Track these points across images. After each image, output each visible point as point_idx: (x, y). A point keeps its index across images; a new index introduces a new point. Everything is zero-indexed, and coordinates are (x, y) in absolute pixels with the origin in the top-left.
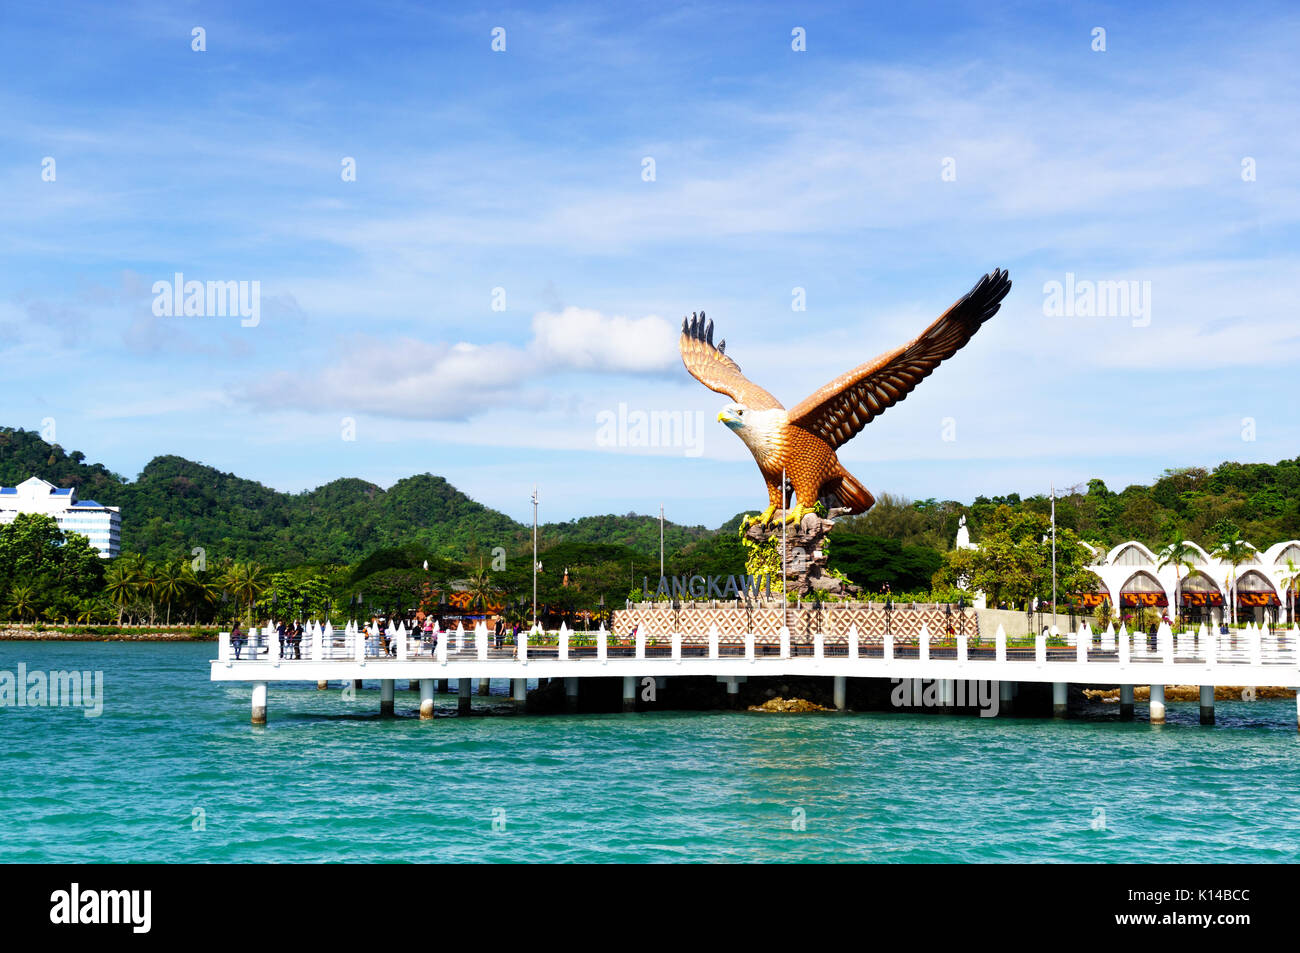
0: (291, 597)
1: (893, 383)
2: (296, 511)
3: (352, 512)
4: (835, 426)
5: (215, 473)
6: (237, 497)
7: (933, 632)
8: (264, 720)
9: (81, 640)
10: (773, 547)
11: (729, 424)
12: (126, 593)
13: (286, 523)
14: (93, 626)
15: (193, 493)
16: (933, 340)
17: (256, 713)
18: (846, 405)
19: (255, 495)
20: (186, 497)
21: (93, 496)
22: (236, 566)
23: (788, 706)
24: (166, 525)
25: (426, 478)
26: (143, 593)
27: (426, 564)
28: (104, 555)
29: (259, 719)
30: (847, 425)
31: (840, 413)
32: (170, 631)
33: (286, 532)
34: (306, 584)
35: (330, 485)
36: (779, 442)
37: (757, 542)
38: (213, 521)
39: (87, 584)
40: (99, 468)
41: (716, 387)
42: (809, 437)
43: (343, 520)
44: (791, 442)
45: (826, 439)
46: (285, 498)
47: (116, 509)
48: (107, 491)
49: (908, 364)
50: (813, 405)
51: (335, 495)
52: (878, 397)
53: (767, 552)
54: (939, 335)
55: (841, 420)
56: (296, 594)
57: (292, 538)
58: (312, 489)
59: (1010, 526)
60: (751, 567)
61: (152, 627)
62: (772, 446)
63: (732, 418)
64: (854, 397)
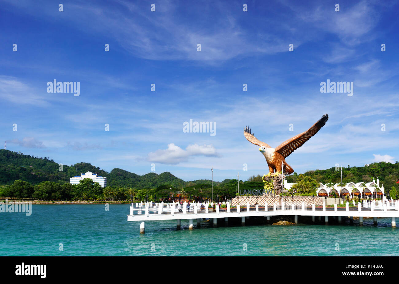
0: (142, 195)
1: (300, 142)
2: (141, 179)
3: (152, 179)
4: (285, 153)
5: (126, 171)
6: (130, 176)
7: (308, 203)
8: (144, 232)
9: (98, 204)
10: (272, 182)
11: (261, 151)
12: (107, 194)
13: (140, 181)
14: (100, 201)
15: (121, 175)
16: (311, 131)
17: (142, 231)
18: (288, 147)
19: (134, 176)
20: (120, 176)
21: (102, 176)
22: (131, 189)
23: (284, 223)
24: (116, 181)
25: (167, 173)
26: (111, 194)
27: (171, 188)
28: (103, 187)
29: (142, 232)
30: (288, 152)
31: (287, 149)
32: (116, 202)
33: (140, 183)
34: (145, 192)
35: (148, 174)
36: (273, 156)
37: (267, 181)
38: (125, 181)
39: (99, 193)
40: (103, 170)
41: (255, 143)
42: (280, 155)
43: (151, 180)
44: (276, 156)
45: (283, 156)
46: (140, 176)
47: (106, 178)
48: (104, 175)
49: (304, 137)
50: (281, 147)
51: (149, 176)
52: (296, 145)
53: (270, 183)
54: (313, 130)
55: (287, 151)
56: (143, 195)
57: (141, 184)
58: (145, 175)
59: (303, 179)
60: (265, 187)
61: (113, 201)
62: (272, 157)
63: (262, 150)
64: (290, 145)
